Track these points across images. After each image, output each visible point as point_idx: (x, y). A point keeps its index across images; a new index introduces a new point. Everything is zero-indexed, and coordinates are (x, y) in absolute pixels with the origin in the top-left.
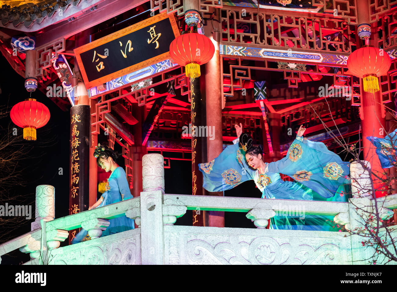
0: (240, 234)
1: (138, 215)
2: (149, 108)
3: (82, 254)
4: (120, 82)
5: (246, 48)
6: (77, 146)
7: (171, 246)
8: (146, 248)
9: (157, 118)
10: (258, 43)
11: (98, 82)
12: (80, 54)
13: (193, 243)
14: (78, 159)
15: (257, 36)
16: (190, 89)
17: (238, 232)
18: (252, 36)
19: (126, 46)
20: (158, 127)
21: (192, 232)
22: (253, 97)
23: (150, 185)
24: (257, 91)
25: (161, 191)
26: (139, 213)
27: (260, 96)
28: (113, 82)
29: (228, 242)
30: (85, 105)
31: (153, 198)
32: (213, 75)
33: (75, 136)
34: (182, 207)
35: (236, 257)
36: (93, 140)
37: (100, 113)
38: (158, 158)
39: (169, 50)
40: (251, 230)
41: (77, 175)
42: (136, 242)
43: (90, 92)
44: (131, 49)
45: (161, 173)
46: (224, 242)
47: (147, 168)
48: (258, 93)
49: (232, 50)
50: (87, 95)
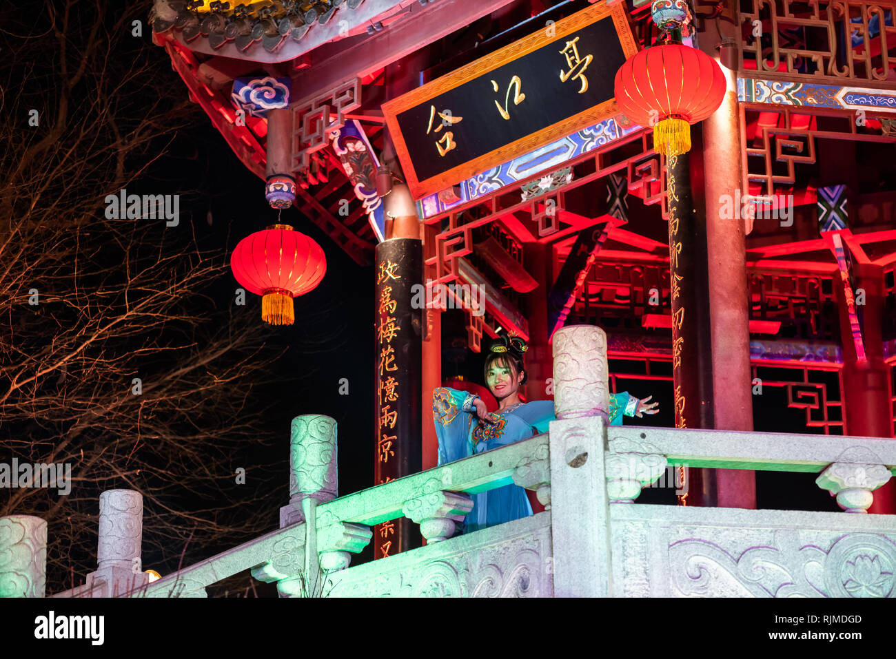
0: (803, 528)
1: (544, 480)
2: (564, 255)
3: (406, 581)
4: (493, 179)
5: (801, 85)
6: (391, 337)
7: (627, 556)
8: (566, 562)
9: (583, 276)
10: (832, 75)
11: (442, 182)
12: (398, 116)
13: (683, 548)
14: (395, 368)
15: (830, 57)
16: (666, 189)
17: (796, 521)
18: (816, 56)
19: (509, 90)
20: (587, 302)
21: (681, 520)
22: (815, 225)
23: (573, 404)
24: (825, 210)
25: (600, 417)
26: (547, 474)
27: (833, 222)
28: (477, 180)
29: (772, 546)
30: (410, 240)
31: (582, 435)
32: (723, 151)
33: (388, 313)
34: (654, 459)
35: (792, 584)
36: (431, 323)
37: (447, 257)
38: (594, 337)
39: (612, 96)
40: (830, 516)
41: (393, 406)
42: (539, 546)
43: (422, 206)
44: (519, 98)
45: (600, 374)
46: (763, 547)
47: (564, 361)
48: (828, 214)
49: (767, 92)
50: (414, 214)
